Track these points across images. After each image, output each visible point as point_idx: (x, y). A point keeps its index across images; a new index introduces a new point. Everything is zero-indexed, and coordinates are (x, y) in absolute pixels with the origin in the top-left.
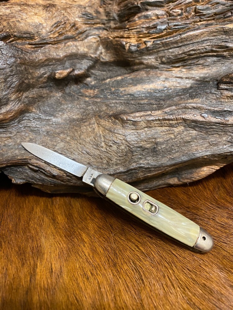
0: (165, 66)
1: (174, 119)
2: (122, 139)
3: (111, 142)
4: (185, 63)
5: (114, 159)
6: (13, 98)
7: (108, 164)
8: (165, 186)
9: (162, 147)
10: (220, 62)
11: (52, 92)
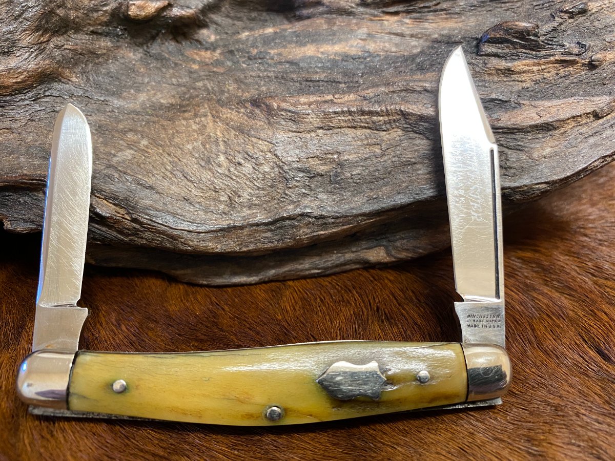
0: (368, 10)
1: (382, 111)
2: (265, 149)
3: (240, 156)
4: (411, 6)
5: (245, 195)
6: (24, 43)
7: (231, 203)
8: (358, 266)
9: (354, 173)
10: (484, 9)
11: (118, 47)
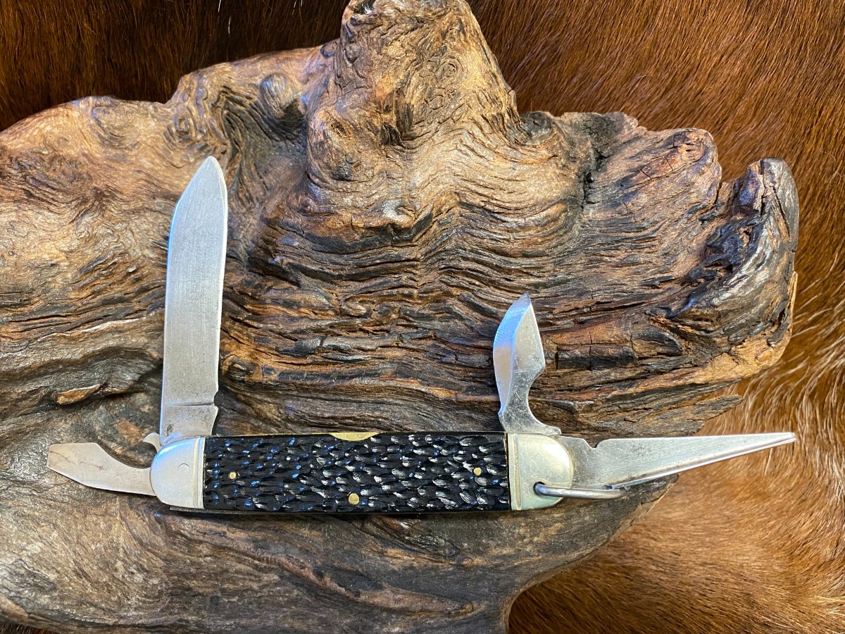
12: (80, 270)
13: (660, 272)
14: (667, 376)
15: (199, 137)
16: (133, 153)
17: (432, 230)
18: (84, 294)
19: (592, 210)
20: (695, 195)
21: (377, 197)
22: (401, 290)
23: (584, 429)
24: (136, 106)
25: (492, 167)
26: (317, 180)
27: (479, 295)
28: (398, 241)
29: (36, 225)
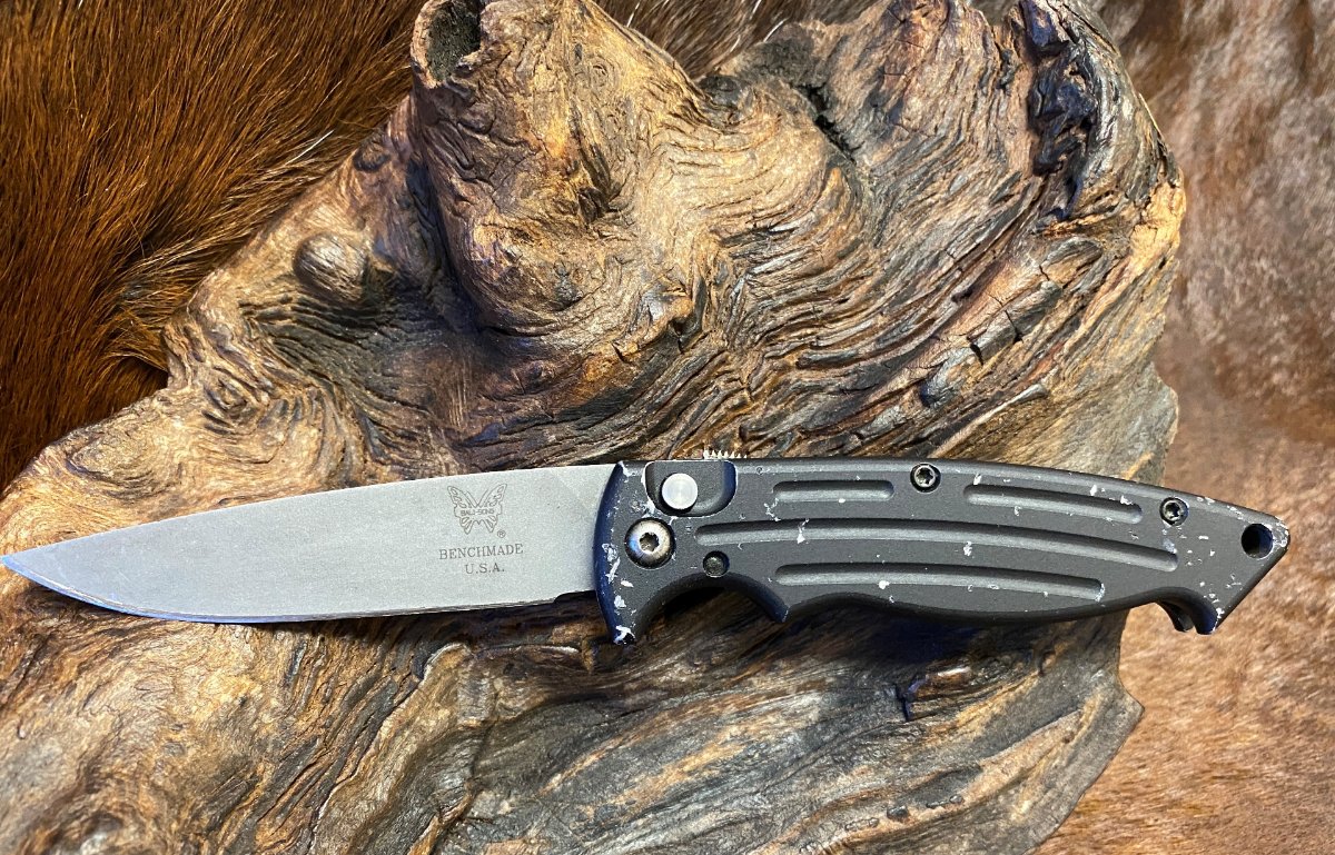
12: (286, 685)
13: (1001, 176)
14: (1104, 288)
15: (265, 397)
16: (186, 482)
17: (714, 300)
18: (315, 713)
19: (865, 157)
20: (973, 62)
21: (627, 299)
22: (728, 403)
23: (1064, 409)
24: (133, 416)
25: (728, 172)
26: (533, 329)
27: (822, 343)
28: (687, 341)
29: (173, 664)
